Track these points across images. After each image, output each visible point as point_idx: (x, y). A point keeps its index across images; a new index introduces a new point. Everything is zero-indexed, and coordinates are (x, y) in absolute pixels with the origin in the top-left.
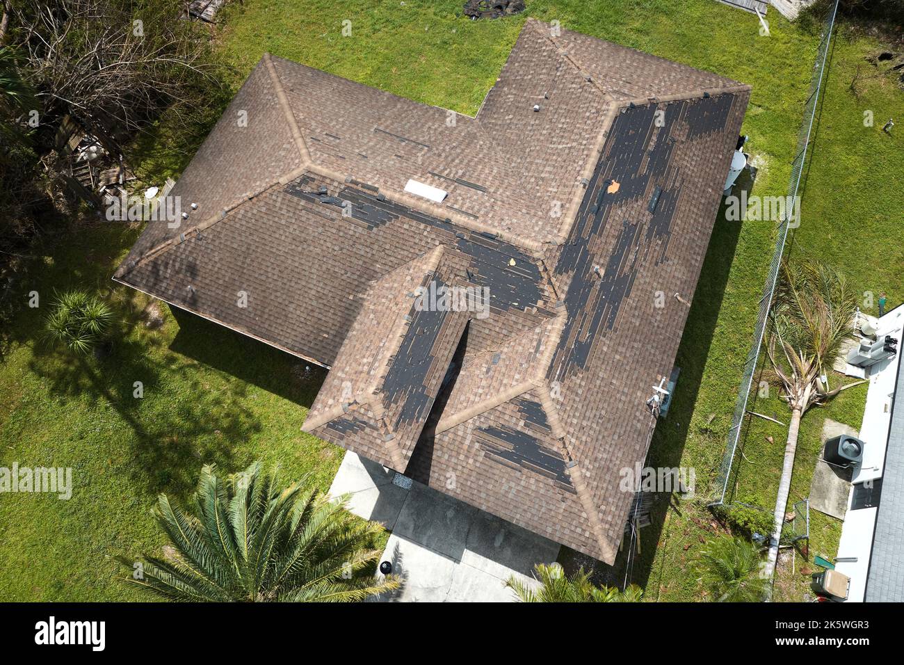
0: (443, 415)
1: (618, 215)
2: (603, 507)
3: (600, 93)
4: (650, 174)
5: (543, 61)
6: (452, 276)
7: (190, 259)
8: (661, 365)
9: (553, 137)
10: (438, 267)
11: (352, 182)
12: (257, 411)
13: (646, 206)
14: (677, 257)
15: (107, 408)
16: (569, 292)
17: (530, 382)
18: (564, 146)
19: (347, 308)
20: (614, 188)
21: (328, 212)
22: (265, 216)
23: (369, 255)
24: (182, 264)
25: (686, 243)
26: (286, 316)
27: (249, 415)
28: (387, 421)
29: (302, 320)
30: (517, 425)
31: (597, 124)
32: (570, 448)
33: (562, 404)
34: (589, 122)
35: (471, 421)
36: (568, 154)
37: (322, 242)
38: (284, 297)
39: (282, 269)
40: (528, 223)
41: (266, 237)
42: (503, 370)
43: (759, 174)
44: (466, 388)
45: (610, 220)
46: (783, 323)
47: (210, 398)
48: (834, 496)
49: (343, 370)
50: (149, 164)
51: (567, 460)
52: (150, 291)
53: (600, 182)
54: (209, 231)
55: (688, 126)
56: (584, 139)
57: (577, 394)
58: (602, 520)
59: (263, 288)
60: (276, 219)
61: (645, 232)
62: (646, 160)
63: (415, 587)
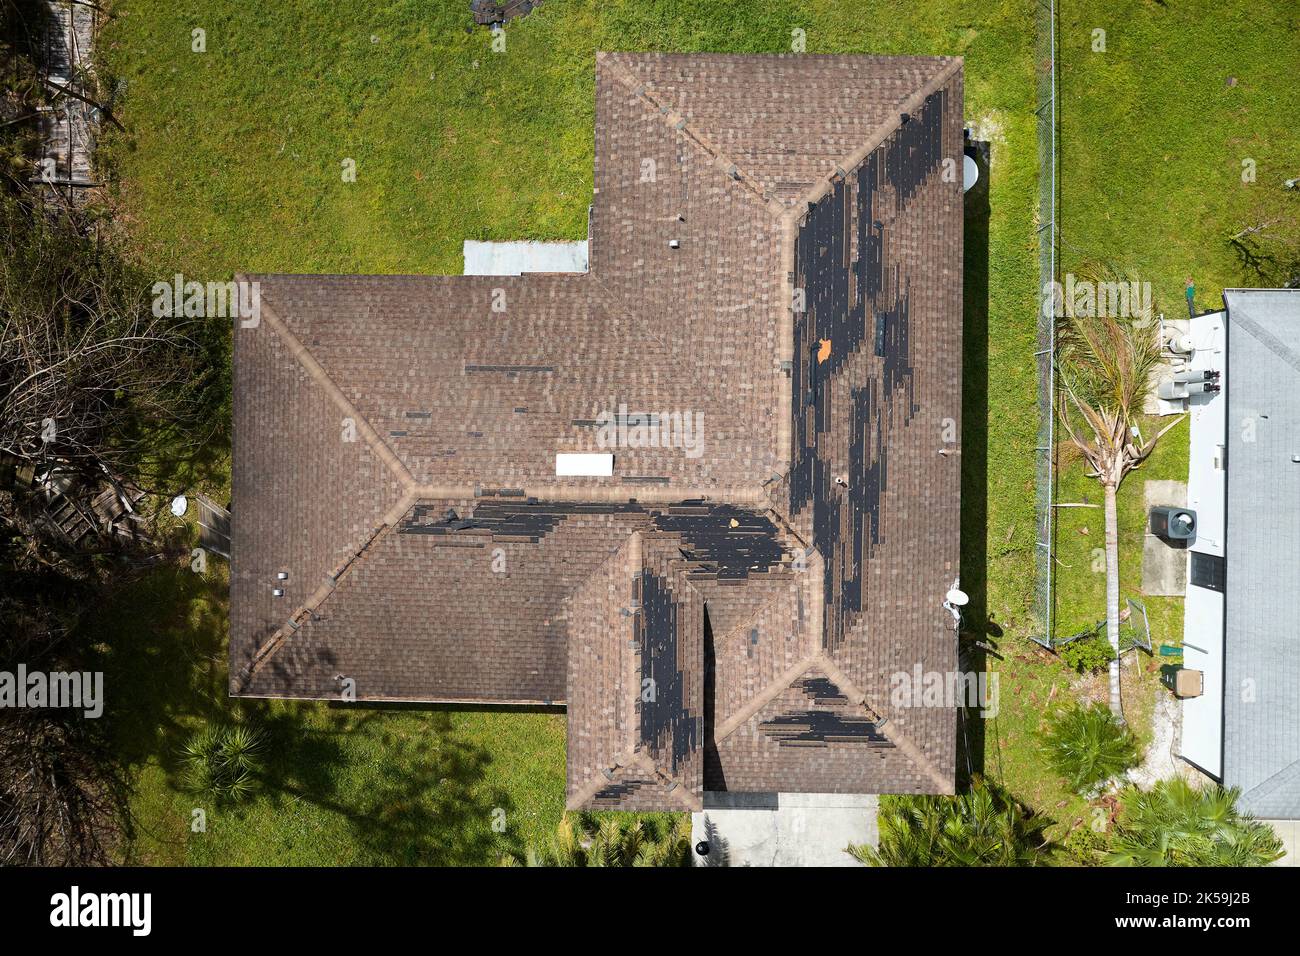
0: (716, 721)
1: (841, 387)
2: (928, 746)
3: (758, 201)
4: (863, 299)
5: (651, 144)
6: (664, 563)
7: (318, 645)
8: (946, 549)
9: (715, 294)
10: (644, 562)
11: (485, 493)
12: (476, 740)
13: (872, 350)
14: (929, 397)
15: (298, 805)
16: (815, 530)
17: (807, 661)
18: (738, 307)
19: (547, 637)
20: (825, 352)
21: (470, 539)
22: (390, 568)
23: (548, 571)
24: (310, 654)
25: (934, 370)
26: (475, 668)
27: (468, 747)
28: (662, 771)
29: (497, 665)
30: (807, 706)
31: (773, 262)
32: (874, 707)
33: (851, 666)
34: (759, 259)
35: (752, 719)
36: (748, 322)
37: (479, 575)
38: (462, 648)
39: (444, 619)
40: (733, 456)
41: (403, 592)
42: (768, 649)
43: (994, 150)
44: (732, 683)
45: (834, 402)
46: (1070, 371)
47: (411, 746)
48: (1169, 572)
49: (584, 728)
50: (149, 464)
51: (875, 721)
52: (286, 694)
53: (805, 355)
54: (325, 606)
55: (893, 189)
56: (762, 292)
57: (863, 644)
58: (931, 759)
59: (430, 648)
60: (406, 568)
61: (880, 390)
62: (853, 279)
63: (740, 851)
